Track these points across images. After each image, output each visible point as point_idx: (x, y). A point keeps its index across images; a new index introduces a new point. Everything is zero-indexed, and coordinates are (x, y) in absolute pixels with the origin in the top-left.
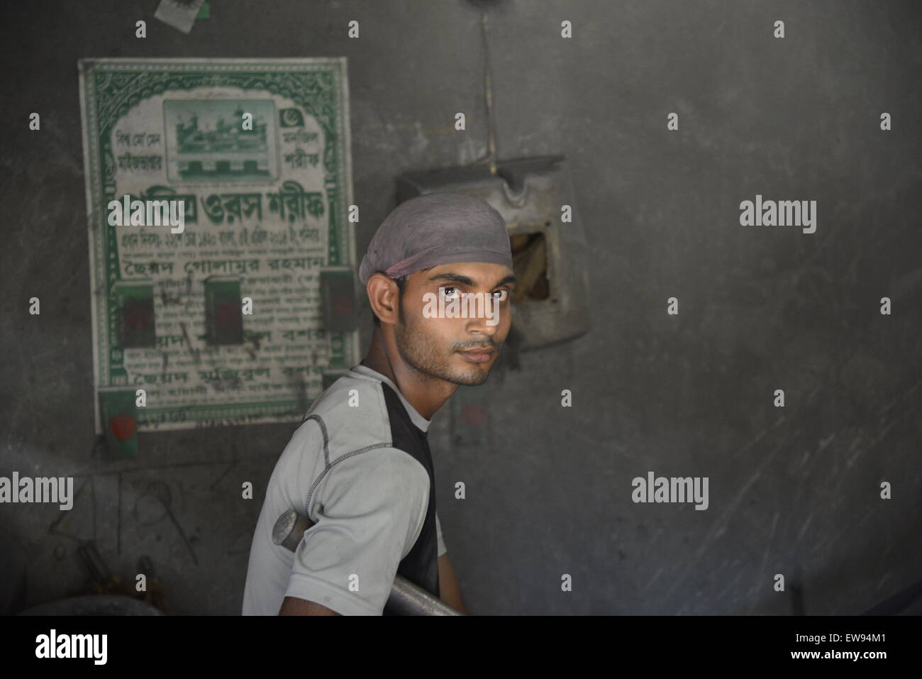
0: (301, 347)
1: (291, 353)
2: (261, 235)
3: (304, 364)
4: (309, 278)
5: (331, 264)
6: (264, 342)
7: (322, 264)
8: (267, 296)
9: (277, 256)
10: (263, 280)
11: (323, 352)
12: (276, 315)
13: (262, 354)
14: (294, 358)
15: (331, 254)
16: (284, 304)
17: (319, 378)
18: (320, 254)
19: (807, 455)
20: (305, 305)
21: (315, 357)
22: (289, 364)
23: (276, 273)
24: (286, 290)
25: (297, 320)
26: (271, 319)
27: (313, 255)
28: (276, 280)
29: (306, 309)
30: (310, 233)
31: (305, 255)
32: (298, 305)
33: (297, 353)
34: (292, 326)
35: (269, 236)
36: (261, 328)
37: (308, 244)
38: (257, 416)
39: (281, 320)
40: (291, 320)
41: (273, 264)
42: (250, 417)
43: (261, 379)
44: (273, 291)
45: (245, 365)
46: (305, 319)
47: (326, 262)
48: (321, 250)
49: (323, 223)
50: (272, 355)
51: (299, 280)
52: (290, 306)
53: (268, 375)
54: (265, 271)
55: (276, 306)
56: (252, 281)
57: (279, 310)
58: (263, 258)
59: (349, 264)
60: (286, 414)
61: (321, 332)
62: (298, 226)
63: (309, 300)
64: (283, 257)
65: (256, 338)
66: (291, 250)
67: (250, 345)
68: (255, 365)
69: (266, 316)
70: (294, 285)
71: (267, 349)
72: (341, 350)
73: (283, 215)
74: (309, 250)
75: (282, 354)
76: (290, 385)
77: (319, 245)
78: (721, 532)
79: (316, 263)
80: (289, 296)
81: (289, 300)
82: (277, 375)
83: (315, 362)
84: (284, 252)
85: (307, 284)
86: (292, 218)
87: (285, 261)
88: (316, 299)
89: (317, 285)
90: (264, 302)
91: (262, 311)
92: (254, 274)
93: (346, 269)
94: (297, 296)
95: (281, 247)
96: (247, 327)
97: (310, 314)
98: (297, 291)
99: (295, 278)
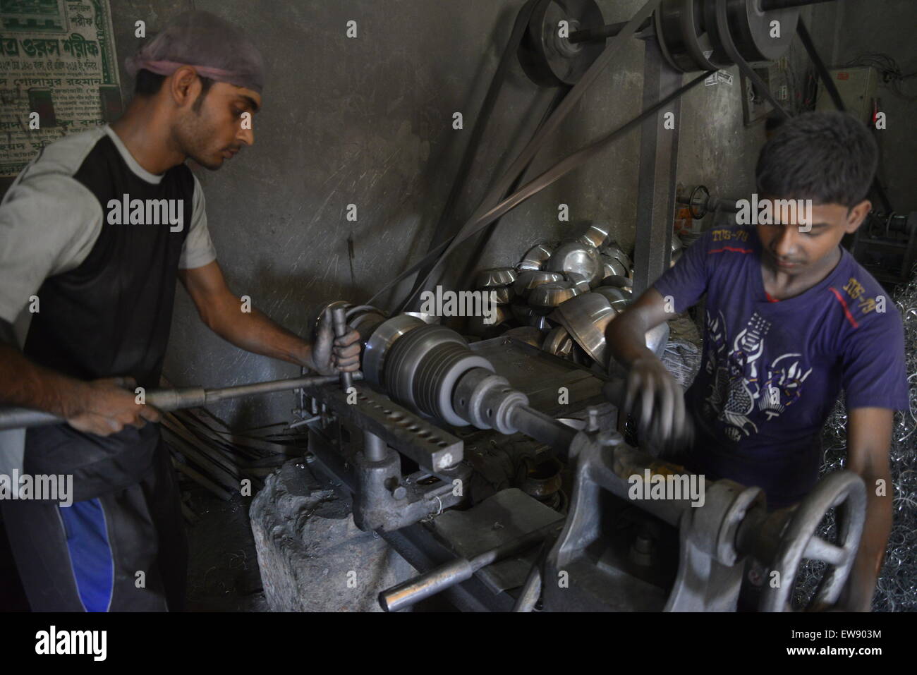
2: (60, 65)
4: (93, 91)
5: (105, 83)
6: (70, 126)
7: (100, 83)
8: (68, 100)
9: (72, 77)
10: (64, 91)
12: (75, 111)
15: (104, 77)
16: (79, 105)
18: (98, 77)
19: (355, 182)
20: (92, 106)
23: (71, 87)
24: (79, 97)
25: (88, 114)
26: (73, 114)
27: (93, 77)
28: (72, 91)
29: (93, 108)
30: (93, 65)
31: (89, 77)
32: (88, 106)
34: (85, 118)
35: (65, 64)
36: (67, 119)
37: (90, 71)
39: (78, 114)
40: (85, 114)
41: (70, 82)
44: (71, 97)
46: (93, 114)
47: (102, 82)
48: (99, 74)
49: (98, 59)
51: (87, 91)
52: (83, 106)
54: (65, 86)
55: (75, 106)
56: (58, 91)
57: (76, 108)
58: (63, 78)
59: (116, 83)
61: (103, 121)
62: (83, 60)
63: (94, 103)
64: (77, 78)
65: (64, 124)
66: (80, 74)
67: (61, 128)
69: (69, 112)
70: (84, 94)
73: (73, 53)
74: (91, 75)
77: (97, 71)
78: (318, 219)
79: (96, 82)
80: (82, 100)
81: (82, 103)
84: (77, 75)
85: (92, 94)
86: (79, 55)
87: (77, 80)
88: (98, 103)
89: (98, 95)
90: (67, 103)
91: (67, 109)
92: (59, 87)
93: (114, 86)
94: (87, 100)
95: (74, 72)
96: (57, 117)
97: (96, 111)
98: (86, 98)
99: (84, 90)
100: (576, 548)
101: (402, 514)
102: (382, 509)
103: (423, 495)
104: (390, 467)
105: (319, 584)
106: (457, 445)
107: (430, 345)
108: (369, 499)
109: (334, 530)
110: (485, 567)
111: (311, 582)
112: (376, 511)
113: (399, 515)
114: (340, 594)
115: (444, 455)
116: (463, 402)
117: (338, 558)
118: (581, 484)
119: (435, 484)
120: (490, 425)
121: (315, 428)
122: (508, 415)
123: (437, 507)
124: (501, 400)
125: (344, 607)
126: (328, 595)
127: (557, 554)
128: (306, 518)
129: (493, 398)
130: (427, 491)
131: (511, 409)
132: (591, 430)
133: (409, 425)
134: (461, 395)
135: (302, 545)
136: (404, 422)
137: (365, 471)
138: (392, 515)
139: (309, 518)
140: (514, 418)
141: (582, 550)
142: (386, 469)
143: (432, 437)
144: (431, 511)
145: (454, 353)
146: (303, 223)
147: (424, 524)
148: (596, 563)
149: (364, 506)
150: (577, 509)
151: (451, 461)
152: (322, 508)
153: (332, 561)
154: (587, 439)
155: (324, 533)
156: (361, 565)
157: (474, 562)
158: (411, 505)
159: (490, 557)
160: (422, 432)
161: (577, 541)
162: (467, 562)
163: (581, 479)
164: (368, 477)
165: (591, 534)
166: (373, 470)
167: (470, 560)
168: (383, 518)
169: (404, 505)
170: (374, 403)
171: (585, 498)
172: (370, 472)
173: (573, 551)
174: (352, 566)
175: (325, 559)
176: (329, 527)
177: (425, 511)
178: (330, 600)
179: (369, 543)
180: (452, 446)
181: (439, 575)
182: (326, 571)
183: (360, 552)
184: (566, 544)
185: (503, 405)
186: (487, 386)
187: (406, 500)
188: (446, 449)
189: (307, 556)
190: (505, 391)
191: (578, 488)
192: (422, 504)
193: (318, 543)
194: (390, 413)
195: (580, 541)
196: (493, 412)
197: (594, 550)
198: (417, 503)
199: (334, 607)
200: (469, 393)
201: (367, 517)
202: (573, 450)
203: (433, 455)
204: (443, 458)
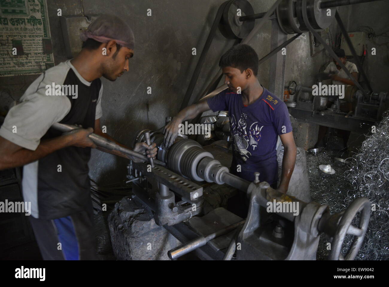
0: (39, 57)
1: (37, 58)
2: (26, 29)
3: (40, 61)
4: (40, 40)
5: (45, 37)
6: (29, 55)
7: (43, 37)
8: (29, 44)
9: (31, 34)
10: (27, 40)
11: (45, 58)
12: (32, 49)
13: (29, 58)
14: (38, 59)
15: (44, 34)
17: (44, 64)
18: (42, 34)
20: (39, 47)
21: (43, 59)
22: (36, 61)
23: (31, 39)
24: (34, 43)
25: (38, 50)
26: (31, 50)
27: (40, 34)
28: (31, 40)
29: (39, 48)
30: (40, 29)
31: (38, 34)
32: (37, 47)
33: (38, 58)
34: (36, 52)
35: (28, 29)
36: (28, 52)
37: (38, 32)
38: (30, 73)
39: (33, 50)
40: (36, 50)
41: (30, 36)
42: (28, 73)
43: (30, 64)
44: (30, 43)
45: (25, 61)
47: (43, 36)
48: (42, 33)
49: (42, 27)
50: (32, 58)
51: (37, 41)
52: (35, 47)
53: (31, 63)
54: (28, 38)
55: (32, 47)
56: (25, 40)
58: (27, 35)
60: (37, 72)
61: (44, 53)
62: (35, 27)
63: (40, 45)
64: (32, 35)
65: (27, 54)
66: (34, 33)
67: (26, 56)
68: (28, 61)
70: (36, 42)
71: (30, 57)
72: (49, 57)
73: (31, 24)
75: (34, 58)
76: (37, 66)
77: (41, 32)
79: (41, 37)
80: (35, 44)
81: (35, 45)
82: (34, 63)
83: (43, 60)
84: (33, 33)
85: (39, 42)
86: (34, 25)
87: (33, 36)
88: (42, 45)
89: (42, 42)
90: (28, 45)
91: (28, 48)
92: (25, 39)
93: (49, 38)
94: (37, 44)
95: (31, 32)
96: (25, 52)
97: (41, 49)
98: (37, 43)
99: (36, 40)
100: (250, 231)
101: (176, 219)
102: (168, 216)
103: (184, 210)
104: (171, 199)
105: (139, 249)
106: (200, 189)
107: (186, 148)
108: (162, 212)
109: (145, 226)
110: (211, 240)
111: (136, 248)
112: (165, 217)
113: (174, 219)
114: (147, 253)
115: (195, 193)
116: (201, 171)
117: (146, 237)
118: (252, 204)
119: (189, 206)
120: (213, 181)
121: (136, 183)
122: (221, 176)
123: (190, 215)
124: (218, 170)
125: (149, 259)
126: (142, 253)
127: (243, 233)
128: (133, 221)
129: (214, 169)
130: (186, 209)
131: (222, 174)
132: (256, 182)
133: (180, 181)
134: (200, 168)
135: (132, 233)
136: (177, 180)
137: (160, 200)
138: (171, 219)
139: (134, 221)
140: (223, 178)
141: (253, 232)
142: (169, 200)
143: (189, 186)
144: (187, 217)
145: (198, 151)
146: (128, 97)
147: (184, 223)
148: (259, 237)
149: (160, 215)
150: (251, 215)
151: (198, 195)
152: (139, 217)
153: (144, 239)
154: (255, 186)
155: (141, 227)
156: (156, 241)
157: (207, 238)
158: (179, 215)
159: (213, 236)
160: (185, 184)
161: (250, 228)
162: (204, 238)
163: (253, 202)
164: (162, 203)
165: (256, 226)
166: (164, 200)
167: (205, 237)
168: (168, 220)
169: (176, 215)
170: (164, 172)
171: (254, 210)
172: (163, 201)
173: (249, 233)
174: (152, 241)
175: (141, 238)
176: (143, 225)
177: (185, 217)
178: (143, 255)
179: (159, 231)
180: (198, 190)
181: (193, 244)
182: (142, 243)
183: (156, 235)
184: (247, 229)
185: (219, 172)
186: (212, 164)
187: (177, 213)
188: (196, 191)
189: (134, 237)
190: (219, 167)
191: (251, 207)
192: (184, 214)
193: (138, 232)
194: (171, 176)
195: (252, 228)
196: (214, 175)
197: (258, 232)
198: (181, 214)
199: (145, 258)
200: (204, 167)
201: (161, 220)
202: (249, 191)
203: (191, 193)
204: (195, 194)
